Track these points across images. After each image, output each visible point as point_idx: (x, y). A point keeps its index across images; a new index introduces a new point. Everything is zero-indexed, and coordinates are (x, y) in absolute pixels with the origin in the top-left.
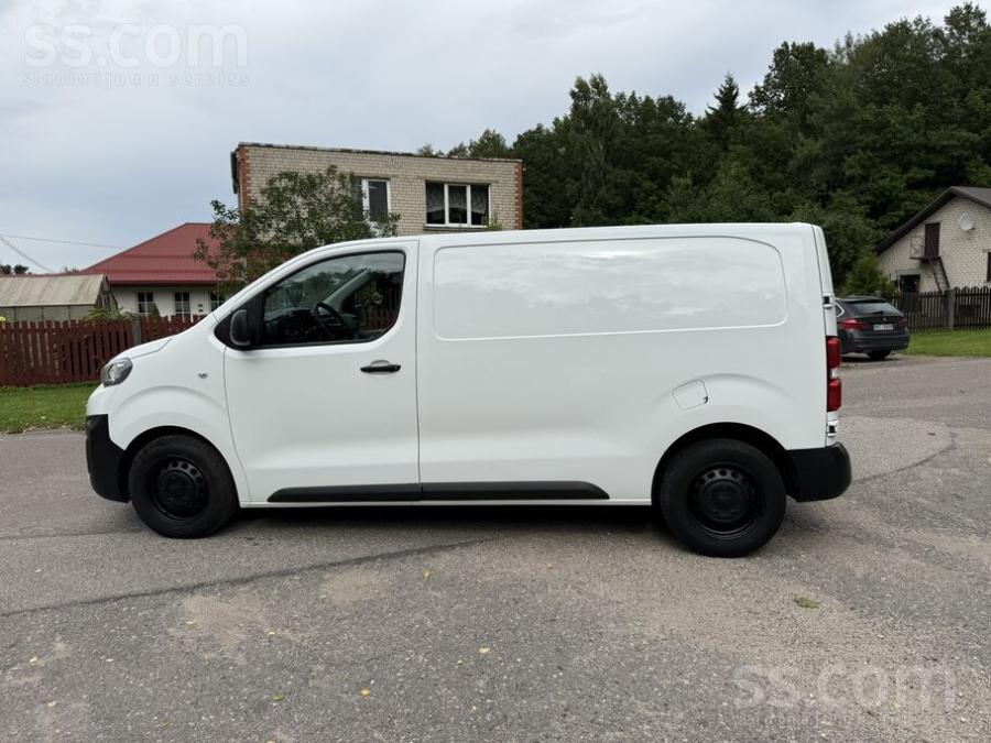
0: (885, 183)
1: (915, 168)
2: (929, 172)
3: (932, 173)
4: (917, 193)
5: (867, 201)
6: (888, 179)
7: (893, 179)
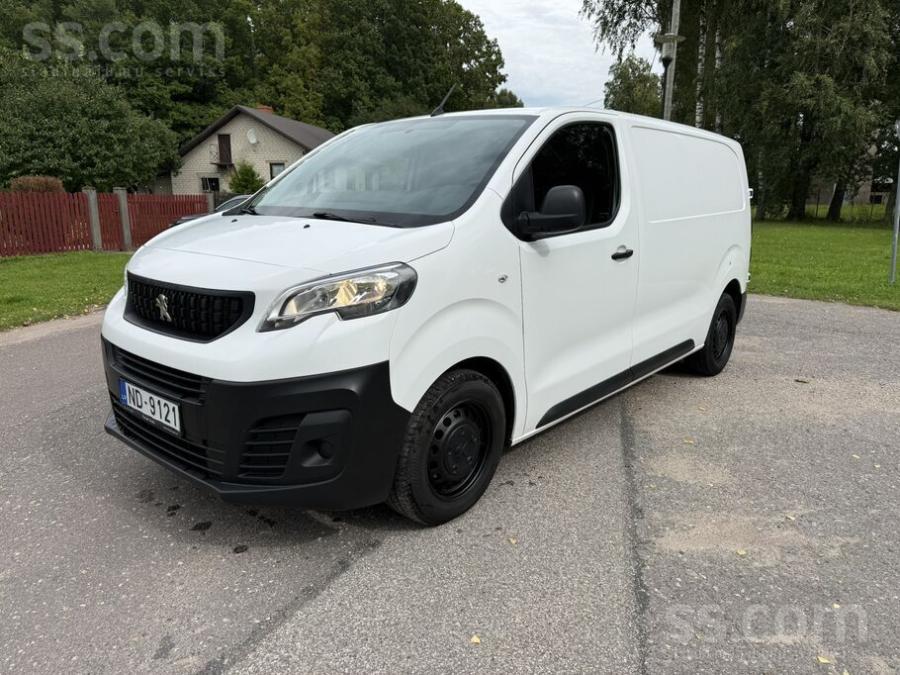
0: (153, 90)
1: (176, 82)
2: (187, 87)
3: (190, 89)
4: (180, 105)
5: (139, 106)
6: (155, 88)
7: (159, 89)
